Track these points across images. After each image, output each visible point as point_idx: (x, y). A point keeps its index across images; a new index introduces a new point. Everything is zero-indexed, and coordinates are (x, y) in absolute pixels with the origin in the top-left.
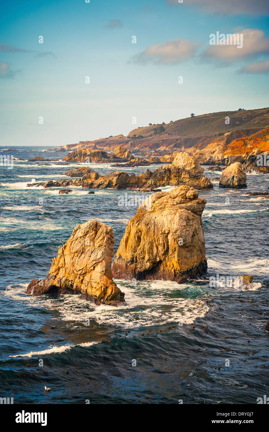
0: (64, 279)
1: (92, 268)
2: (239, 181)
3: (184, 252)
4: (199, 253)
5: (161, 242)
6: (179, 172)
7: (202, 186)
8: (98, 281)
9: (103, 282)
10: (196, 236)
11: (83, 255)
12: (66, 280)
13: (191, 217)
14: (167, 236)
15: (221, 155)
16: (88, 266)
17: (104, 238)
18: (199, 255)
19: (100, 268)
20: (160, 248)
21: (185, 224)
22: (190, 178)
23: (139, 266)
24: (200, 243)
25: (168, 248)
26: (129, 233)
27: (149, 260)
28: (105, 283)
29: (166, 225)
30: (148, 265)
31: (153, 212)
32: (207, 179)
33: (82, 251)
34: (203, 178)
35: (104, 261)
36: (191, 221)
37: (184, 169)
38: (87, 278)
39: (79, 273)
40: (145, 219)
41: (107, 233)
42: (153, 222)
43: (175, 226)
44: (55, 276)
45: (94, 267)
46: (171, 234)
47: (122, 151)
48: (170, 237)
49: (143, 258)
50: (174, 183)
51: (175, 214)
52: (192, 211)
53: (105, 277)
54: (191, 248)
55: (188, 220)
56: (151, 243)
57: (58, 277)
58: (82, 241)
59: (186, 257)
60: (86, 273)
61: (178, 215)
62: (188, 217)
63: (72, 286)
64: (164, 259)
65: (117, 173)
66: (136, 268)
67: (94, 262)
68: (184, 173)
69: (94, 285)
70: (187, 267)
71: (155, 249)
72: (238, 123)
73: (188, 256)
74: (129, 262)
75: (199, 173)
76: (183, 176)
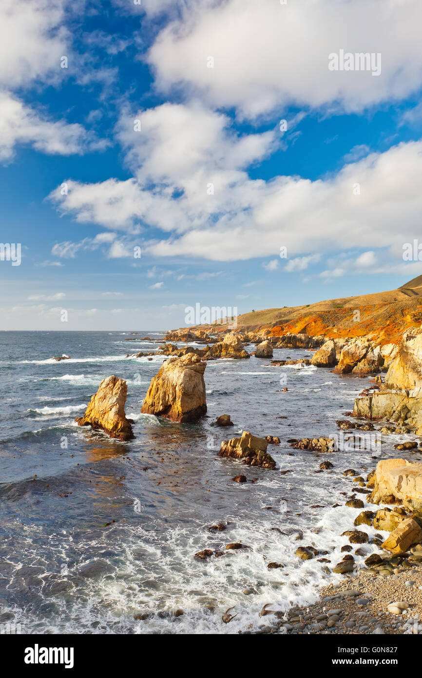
0: (93, 418)
1: (109, 409)
2: (268, 352)
3: (186, 399)
4: (198, 399)
5: (171, 392)
6: (227, 347)
7: (243, 356)
8: (112, 418)
9: (116, 419)
10: (197, 388)
11: (105, 400)
12: (95, 418)
13: (193, 375)
14: (175, 388)
15: (266, 336)
16: (107, 408)
17: (119, 388)
18: (197, 401)
19: (114, 409)
20: (171, 396)
21: (188, 379)
22: (235, 350)
23: (156, 409)
24: (199, 392)
25: (176, 396)
26: (152, 386)
27: (162, 404)
28: (117, 420)
29: (175, 380)
30: (161, 408)
31: (168, 371)
32: (245, 351)
33: (105, 397)
34: (243, 351)
35: (117, 405)
36: (193, 378)
37: (230, 345)
38: (106, 417)
39: (101, 412)
40: (163, 376)
41: (122, 385)
42: (167, 378)
43: (180, 381)
44: (89, 415)
45: (111, 409)
46: (178, 386)
47: (202, 333)
48: (177, 389)
49: (159, 403)
50: (224, 354)
51: (182, 372)
52: (195, 371)
53: (117, 416)
54: (192, 396)
55: (190, 376)
56: (165, 393)
57: (91, 415)
58: (105, 391)
59: (187, 402)
60: (105, 413)
61: (183, 373)
62: (191, 374)
63: (98, 422)
64: (173, 404)
65: (186, 347)
66: (154, 410)
67: (111, 405)
68: (230, 347)
69: (110, 421)
70: (188, 409)
71: (167, 396)
72: (283, 316)
73: (189, 402)
74: (150, 406)
75: (241, 347)
76: (229, 350)
